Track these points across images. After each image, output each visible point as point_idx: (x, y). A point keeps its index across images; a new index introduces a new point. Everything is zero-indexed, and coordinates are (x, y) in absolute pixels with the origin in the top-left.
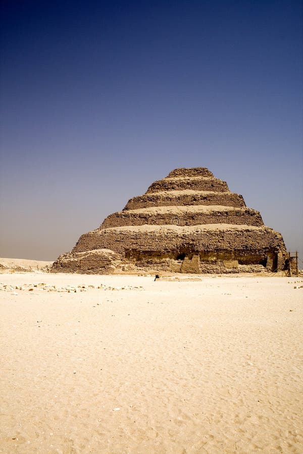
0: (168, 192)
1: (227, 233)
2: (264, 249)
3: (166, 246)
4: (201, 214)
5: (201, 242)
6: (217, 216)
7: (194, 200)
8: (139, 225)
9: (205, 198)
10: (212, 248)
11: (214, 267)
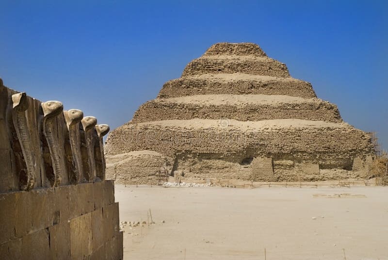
0: (216, 76)
1: (304, 131)
2: (350, 151)
3: (230, 147)
4: (267, 107)
5: (273, 142)
6: (286, 109)
7: (252, 88)
8: (187, 119)
9: (265, 85)
10: (287, 150)
11: (291, 172)
